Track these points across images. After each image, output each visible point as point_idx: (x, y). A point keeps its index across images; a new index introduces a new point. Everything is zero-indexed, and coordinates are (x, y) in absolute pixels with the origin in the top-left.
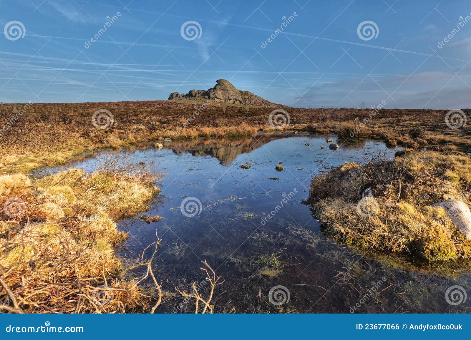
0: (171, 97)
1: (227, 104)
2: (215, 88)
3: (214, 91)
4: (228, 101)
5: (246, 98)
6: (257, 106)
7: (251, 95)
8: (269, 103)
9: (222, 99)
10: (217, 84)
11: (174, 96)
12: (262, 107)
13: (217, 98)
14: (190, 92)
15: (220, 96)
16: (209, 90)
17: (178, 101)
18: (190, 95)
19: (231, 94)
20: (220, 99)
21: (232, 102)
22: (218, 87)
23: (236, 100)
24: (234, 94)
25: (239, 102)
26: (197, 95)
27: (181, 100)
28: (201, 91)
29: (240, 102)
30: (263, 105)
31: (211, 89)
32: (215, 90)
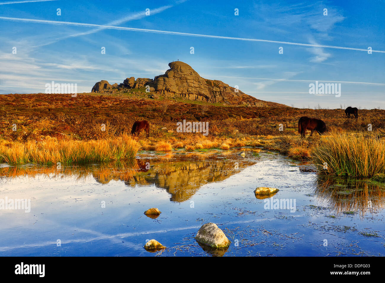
0: (96, 88)
1: (184, 101)
2: (166, 75)
3: (164, 80)
4: (187, 96)
5: (216, 92)
6: (234, 104)
7: (225, 88)
8: (254, 99)
9: (177, 92)
10: (169, 68)
11: (101, 87)
12: (241, 105)
13: (168, 90)
14: (126, 81)
15: (174, 88)
16: (157, 78)
17: (106, 95)
18: (126, 84)
19: (192, 85)
20: (174, 93)
21: (192, 97)
22: (171, 74)
23: (200, 94)
24: (197, 85)
25: (204, 98)
26: (137, 86)
27: (111, 92)
28: (144, 79)
29: (207, 98)
30: (245, 103)
31: (161, 76)
32: (166, 79)
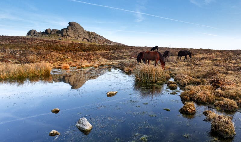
0: (29, 33)
1: (77, 41)
2: (67, 28)
3: (66, 31)
4: (78, 39)
5: (92, 37)
6: (101, 43)
7: (97, 35)
8: (110, 41)
9: (73, 37)
10: (69, 25)
11: (32, 33)
12: (104, 44)
13: (68, 36)
14: (46, 30)
15: (71, 35)
16: (62, 30)
17: (35, 37)
18: (46, 32)
19: (81, 34)
20: (72, 37)
21: (81, 39)
22: (70, 28)
23: (85, 38)
24: (83, 34)
25: (87, 40)
26: (52, 33)
27: (38, 36)
28: (56, 30)
29: (88, 40)
30: (106, 43)
31: (65, 29)
32: (67, 30)
